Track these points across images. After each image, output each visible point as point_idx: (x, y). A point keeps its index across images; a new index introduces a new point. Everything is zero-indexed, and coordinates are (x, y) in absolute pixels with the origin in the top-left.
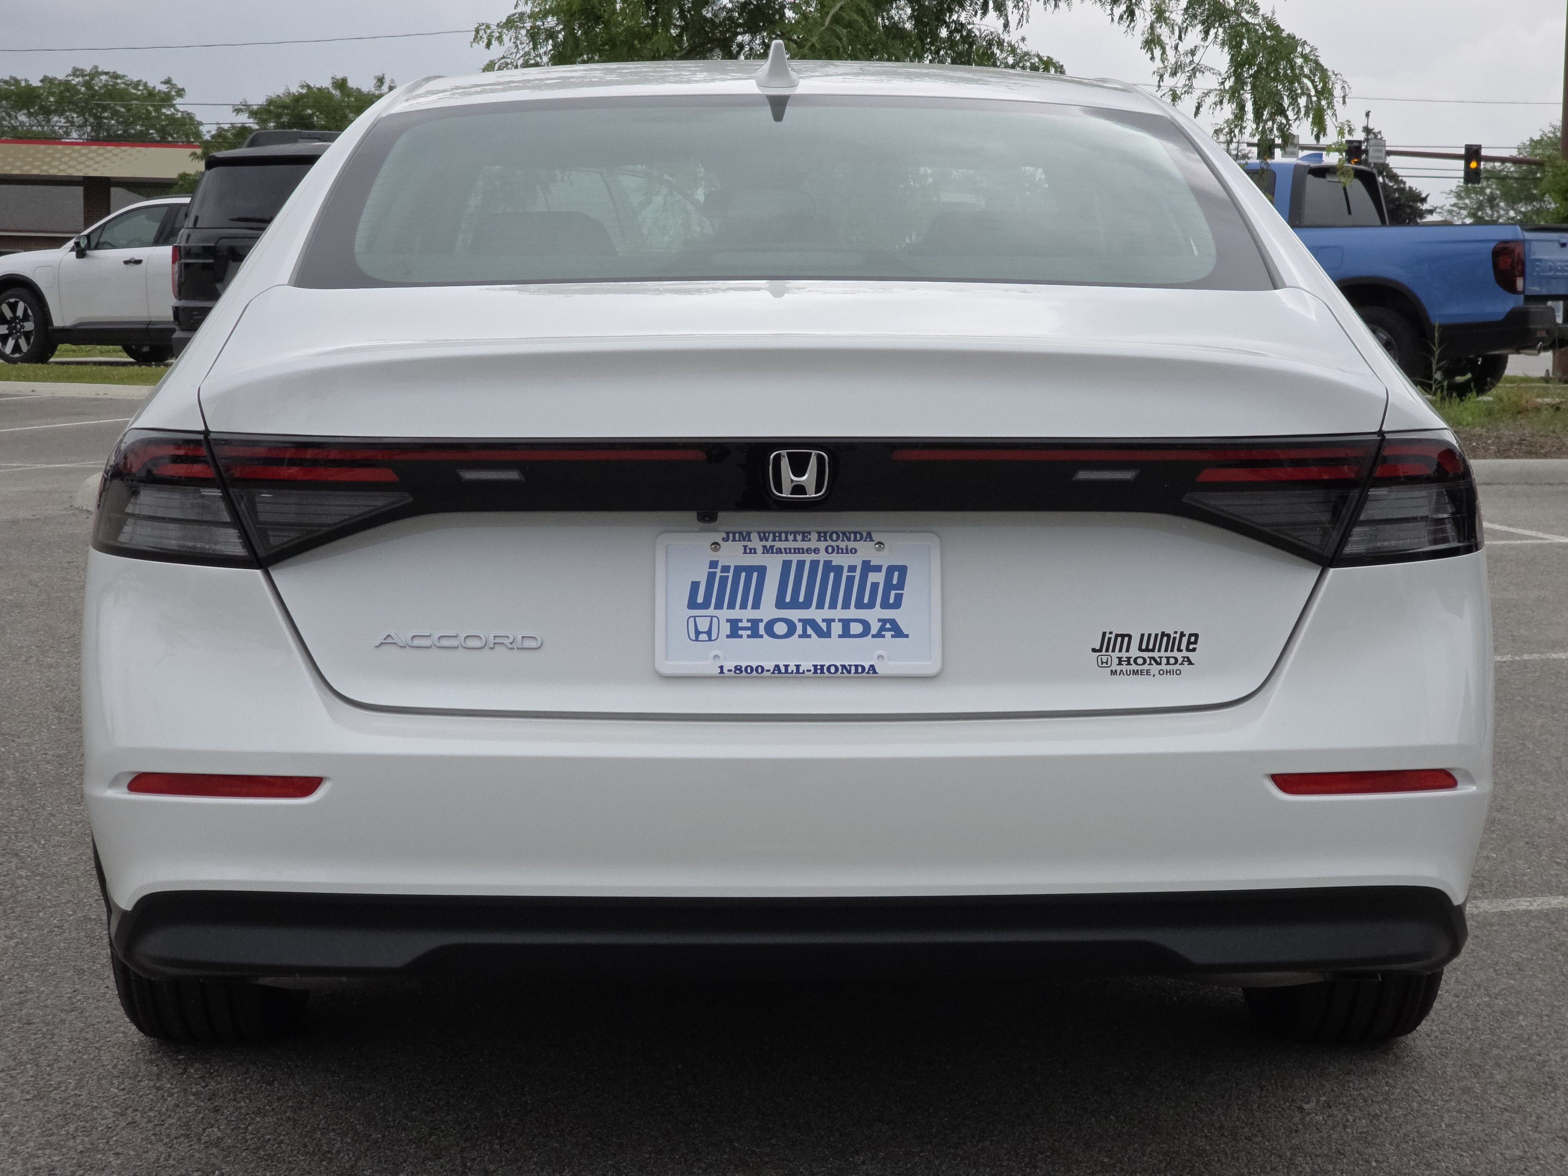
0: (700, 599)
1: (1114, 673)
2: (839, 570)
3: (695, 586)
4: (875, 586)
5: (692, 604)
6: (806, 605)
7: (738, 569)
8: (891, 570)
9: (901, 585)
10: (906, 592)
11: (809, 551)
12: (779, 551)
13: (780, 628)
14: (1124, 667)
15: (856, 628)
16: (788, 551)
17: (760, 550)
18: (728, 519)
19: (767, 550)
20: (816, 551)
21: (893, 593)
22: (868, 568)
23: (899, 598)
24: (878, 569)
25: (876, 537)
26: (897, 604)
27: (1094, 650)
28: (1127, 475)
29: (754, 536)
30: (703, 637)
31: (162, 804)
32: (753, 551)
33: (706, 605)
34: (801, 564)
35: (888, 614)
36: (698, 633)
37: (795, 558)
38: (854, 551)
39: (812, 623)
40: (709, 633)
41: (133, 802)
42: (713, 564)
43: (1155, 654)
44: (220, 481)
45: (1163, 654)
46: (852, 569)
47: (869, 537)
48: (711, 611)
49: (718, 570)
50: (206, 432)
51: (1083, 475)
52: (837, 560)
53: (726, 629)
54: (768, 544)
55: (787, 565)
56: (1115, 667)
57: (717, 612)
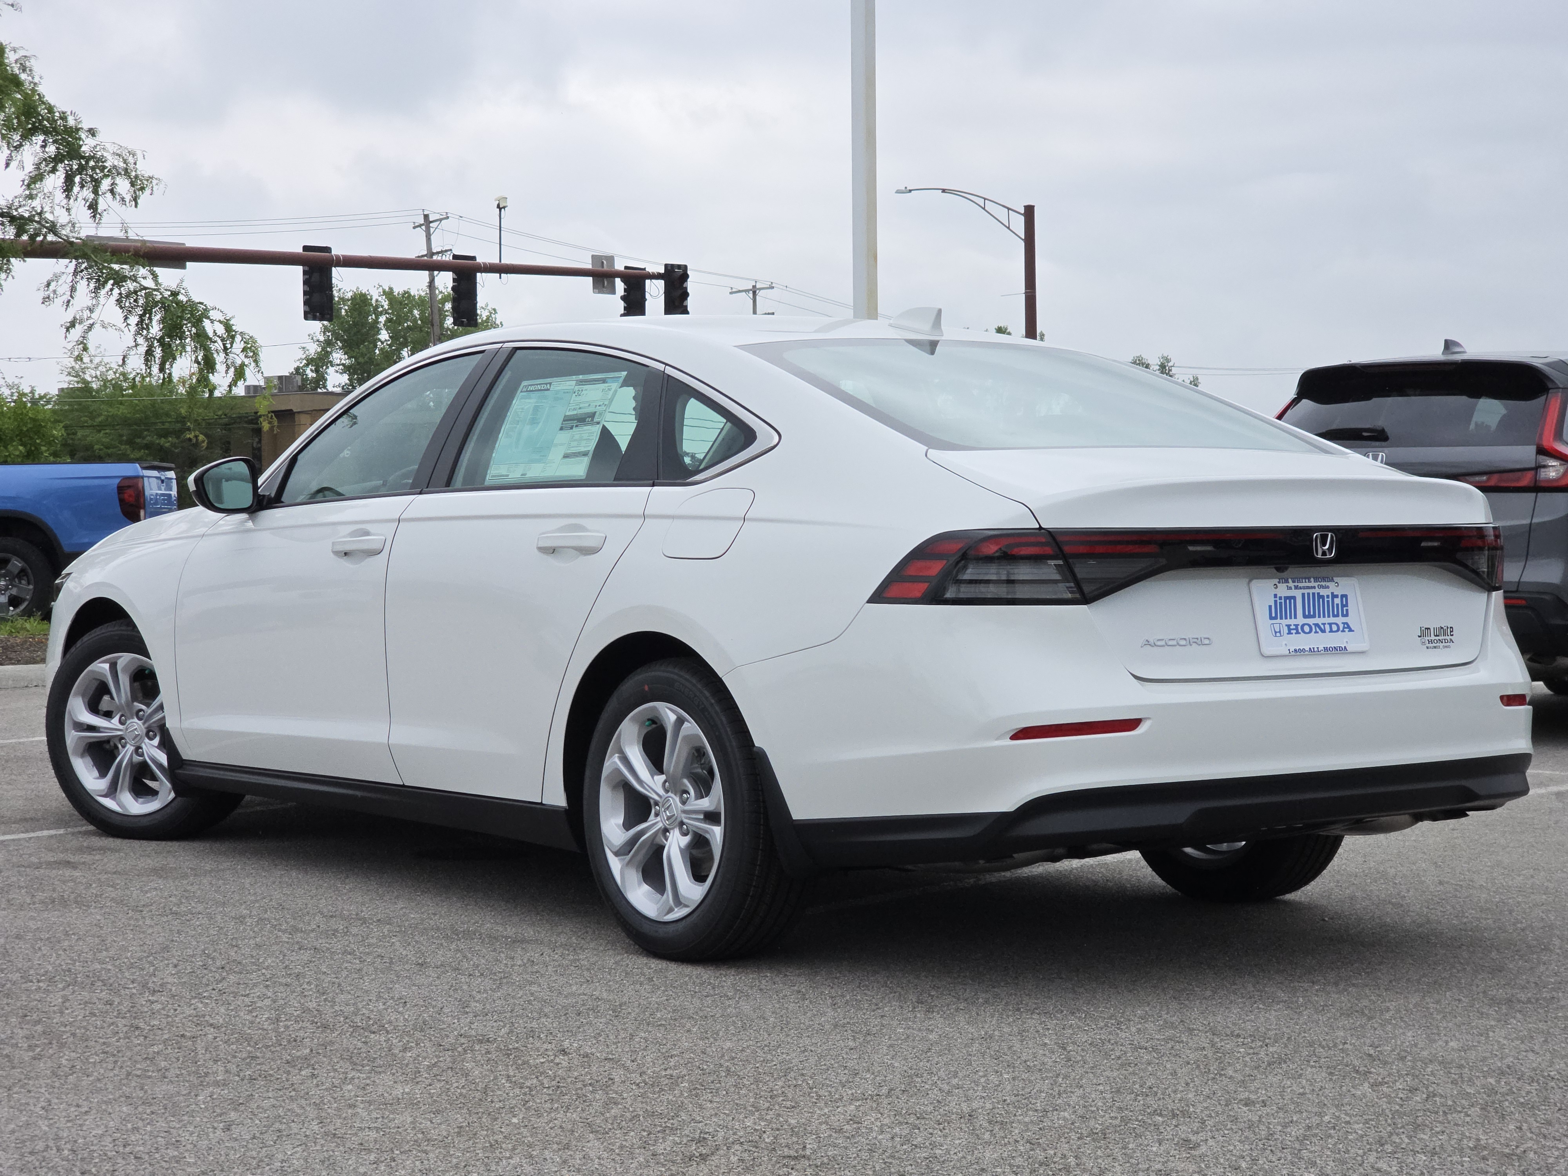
0: (1273, 615)
1: (1427, 648)
2: (1323, 597)
3: (1270, 607)
4: (1338, 605)
5: (1271, 618)
6: (1314, 616)
7: (1286, 598)
8: (1342, 596)
9: (1347, 605)
10: (1349, 608)
11: (1308, 588)
12: (1301, 588)
13: (1307, 629)
14: (1431, 645)
15: (1335, 628)
16: (1304, 588)
17: (1293, 588)
18: (1292, 571)
19: (1296, 588)
20: (1314, 587)
21: (1345, 608)
22: (1334, 596)
23: (1347, 610)
24: (1337, 596)
25: (1336, 579)
26: (1347, 615)
27: (1419, 637)
28: (1436, 544)
29: (1290, 580)
30: (1278, 634)
31: (1026, 744)
32: (1290, 588)
33: (1276, 618)
34: (1309, 594)
35: (1345, 620)
36: (1276, 632)
37: (1306, 591)
38: (1328, 587)
39: (1317, 625)
40: (1280, 632)
41: (1013, 745)
42: (1275, 596)
43: (1440, 638)
44: (1060, 554)
45: (1443, 638)
46: (1328, 596)
47: (1332, 580)
48: (1278, 621)
49: (1278, 599)
50: (1041, 528)
51: (1423, 544)
52: (1323, 592)
53: (1286, 630)
54: (1296, 584)
55: (1303, 595)
56: (1428, 645)
57: (1281, 621)
